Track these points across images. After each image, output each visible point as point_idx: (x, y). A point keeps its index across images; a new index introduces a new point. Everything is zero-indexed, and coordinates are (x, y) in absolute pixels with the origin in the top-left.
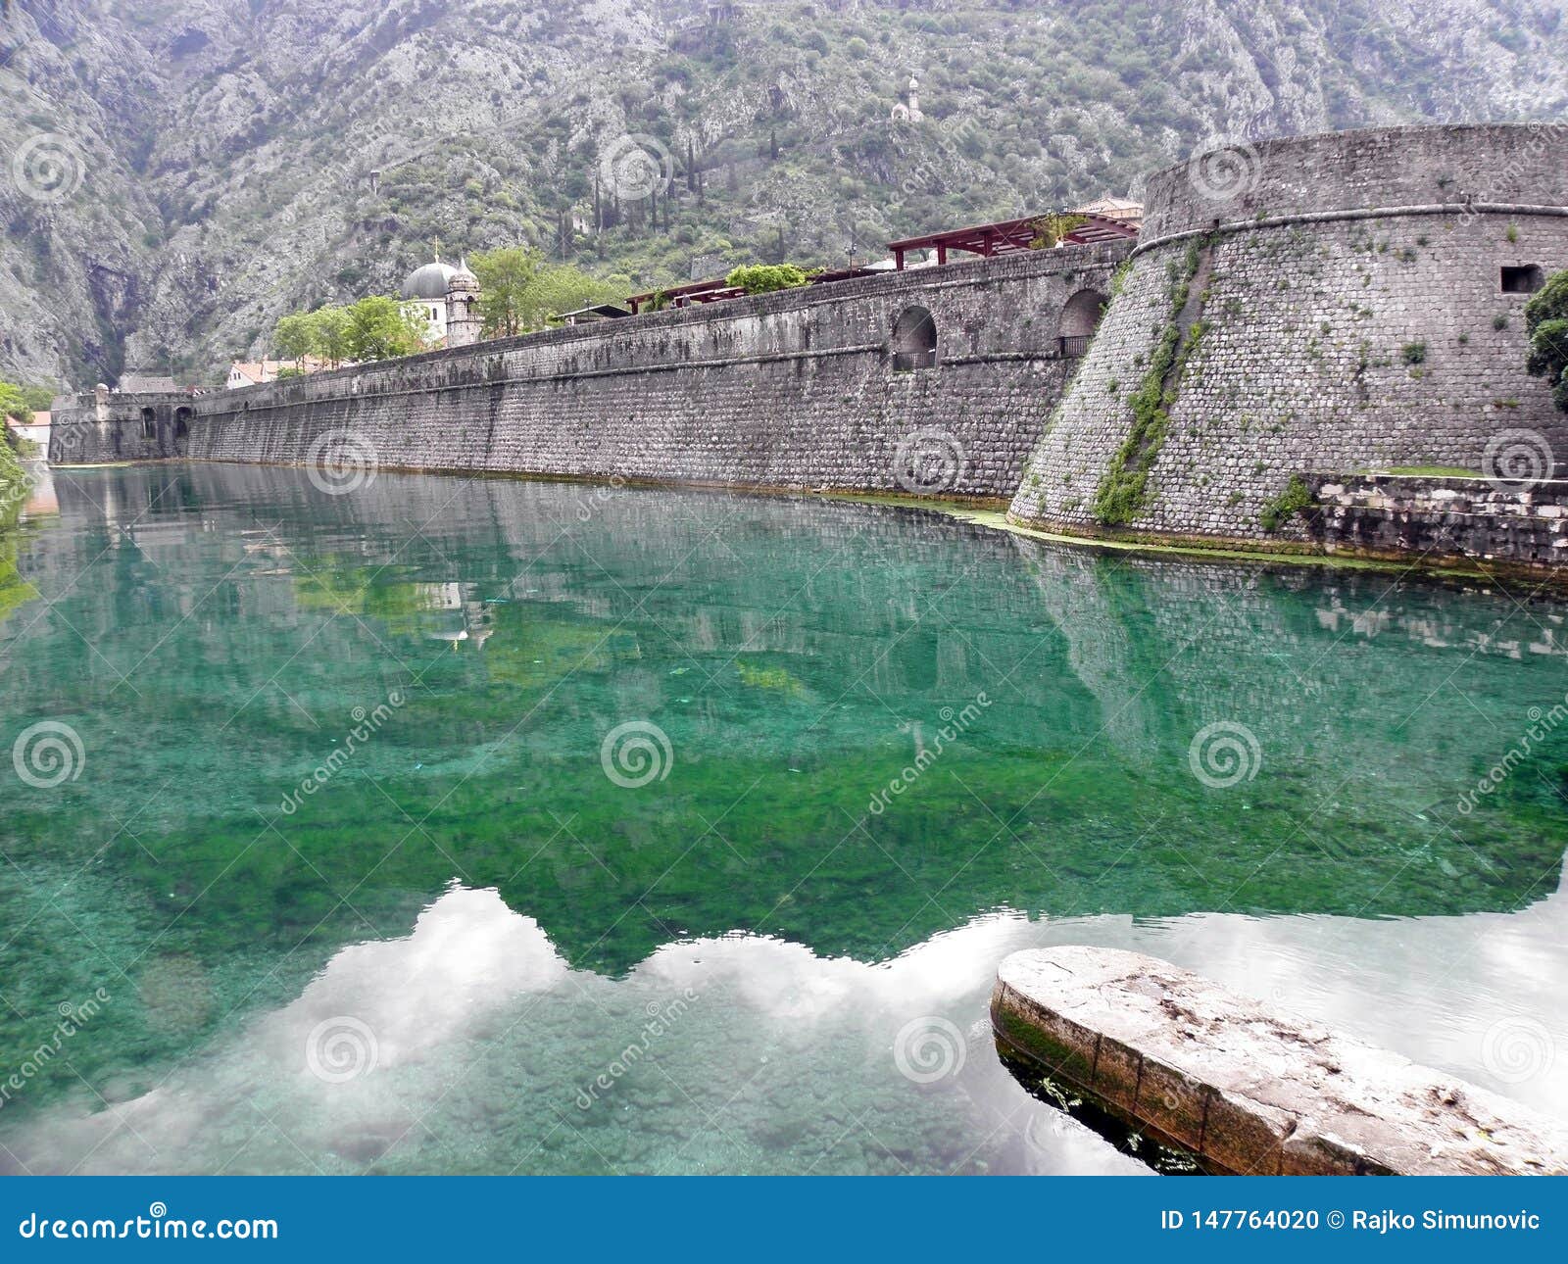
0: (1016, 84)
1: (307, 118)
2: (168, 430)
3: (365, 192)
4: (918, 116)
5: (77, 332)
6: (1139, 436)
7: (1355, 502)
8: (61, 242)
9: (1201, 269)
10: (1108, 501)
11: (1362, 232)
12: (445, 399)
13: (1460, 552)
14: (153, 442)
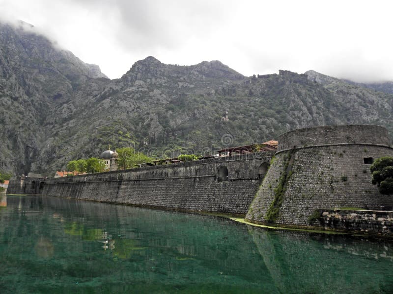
0: (251, 113)
1: (82, 114)
2: (38, 187)
3: (94, 132)
4: (228, 120)
5: (20, 161)
6: (277, 199)
7: (332, 216)
8: (20, 140)
9: (292, 158)
10: (269, 216)
11: (330, 149)
12: (107, 184)
13: (360, 230)
14: (34, 190)
